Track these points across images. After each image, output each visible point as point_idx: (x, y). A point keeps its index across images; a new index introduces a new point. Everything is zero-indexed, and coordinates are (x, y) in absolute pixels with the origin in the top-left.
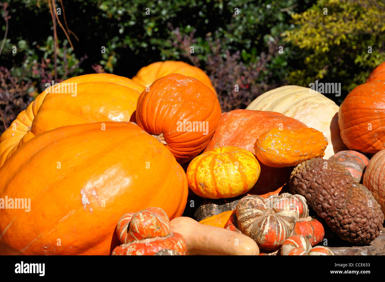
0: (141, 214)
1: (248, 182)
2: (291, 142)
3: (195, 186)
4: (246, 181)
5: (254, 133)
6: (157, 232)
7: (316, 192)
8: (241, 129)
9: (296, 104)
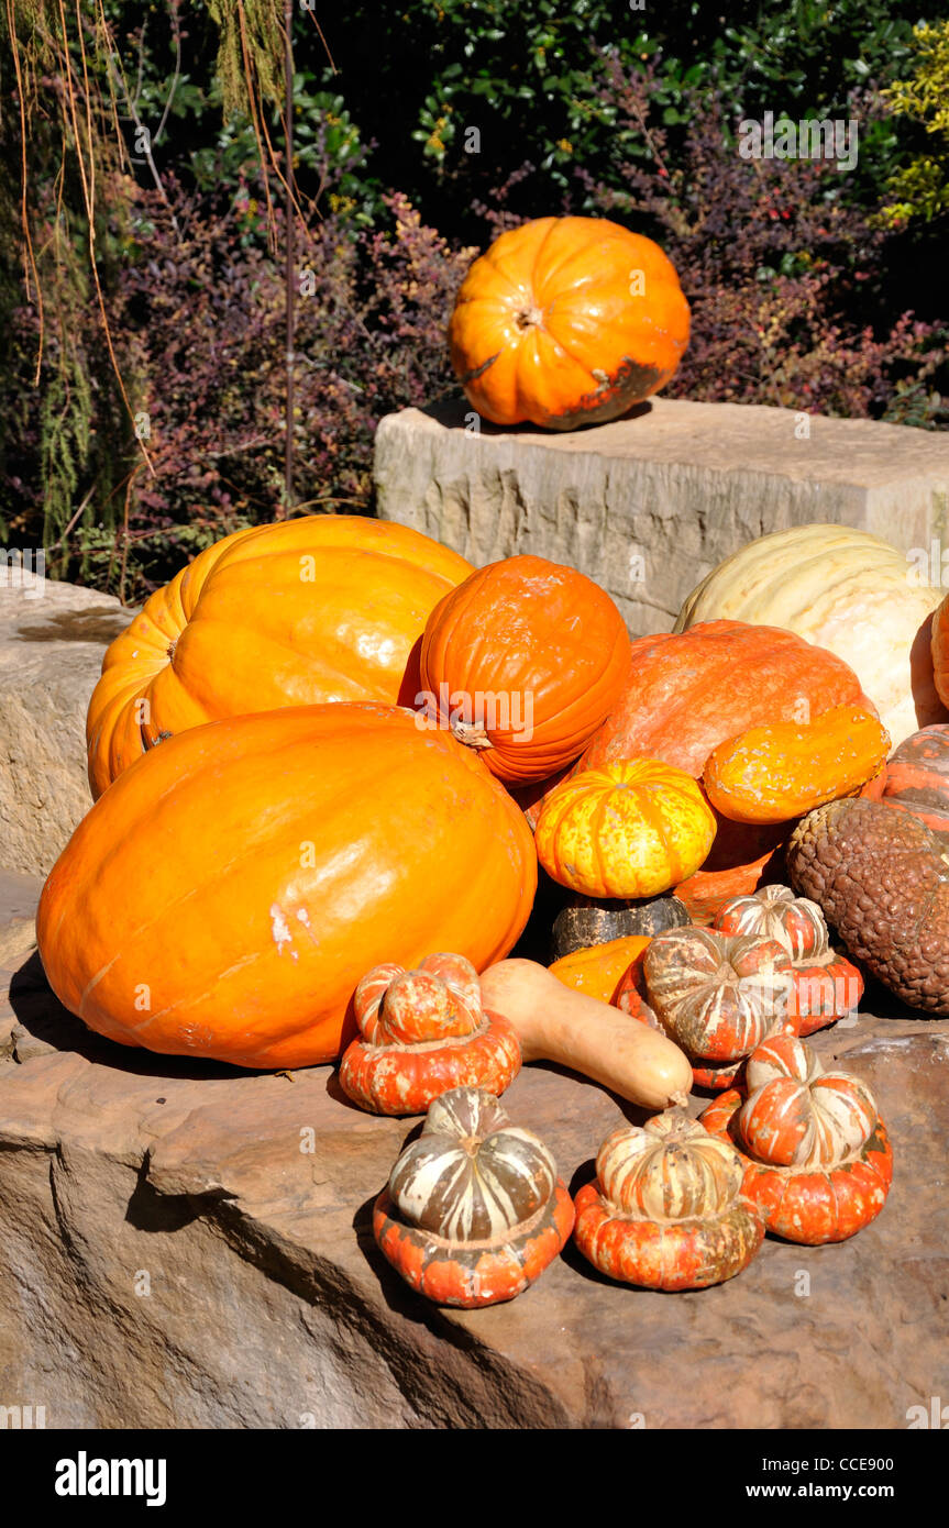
0: (410, 985)
1: (682, 867)
2: (795, 765)
3: (554, 867)
4: (678, 866)
5: (712, 714)
6: (447, 1029)
7: (848, 899)
8: (680, 700)
9: (830, 590)
